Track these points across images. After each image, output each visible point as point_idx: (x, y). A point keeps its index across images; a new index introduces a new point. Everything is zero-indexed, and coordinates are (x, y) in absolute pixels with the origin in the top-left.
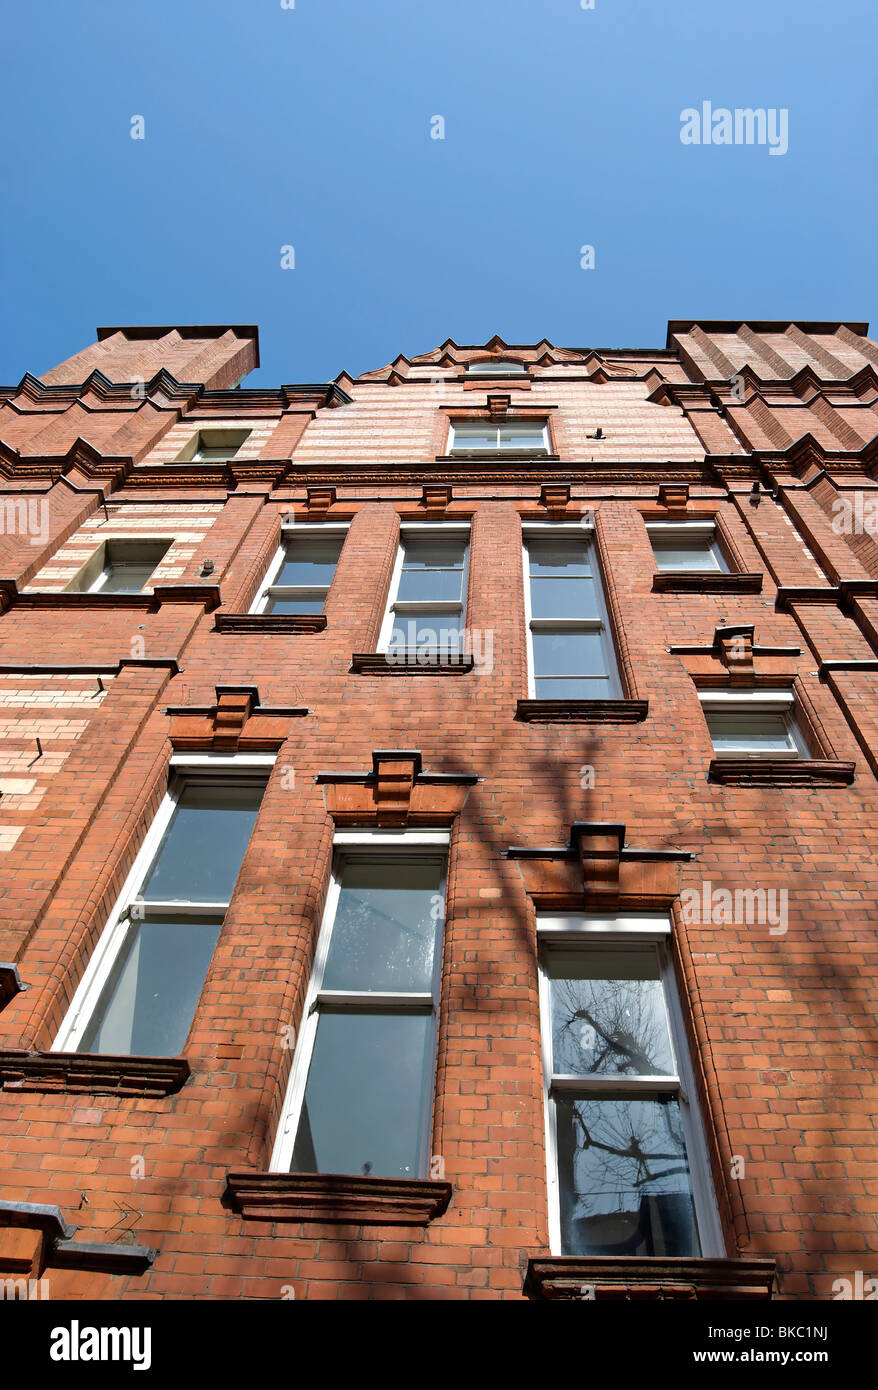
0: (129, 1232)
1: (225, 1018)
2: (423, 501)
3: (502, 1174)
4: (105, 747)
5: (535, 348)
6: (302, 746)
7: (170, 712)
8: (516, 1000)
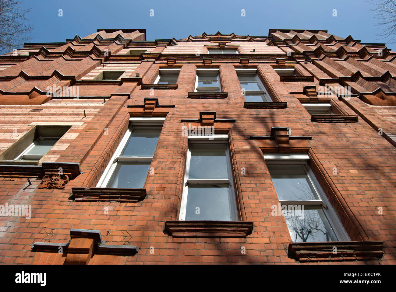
0: (127, 243)
1: (158, 180)
2: (203, 63)
3: (270, 221)
4: (107, 113)
5: (230, 35)
6: (174, 114)
7: (129, 107)
8: (262, 174)
